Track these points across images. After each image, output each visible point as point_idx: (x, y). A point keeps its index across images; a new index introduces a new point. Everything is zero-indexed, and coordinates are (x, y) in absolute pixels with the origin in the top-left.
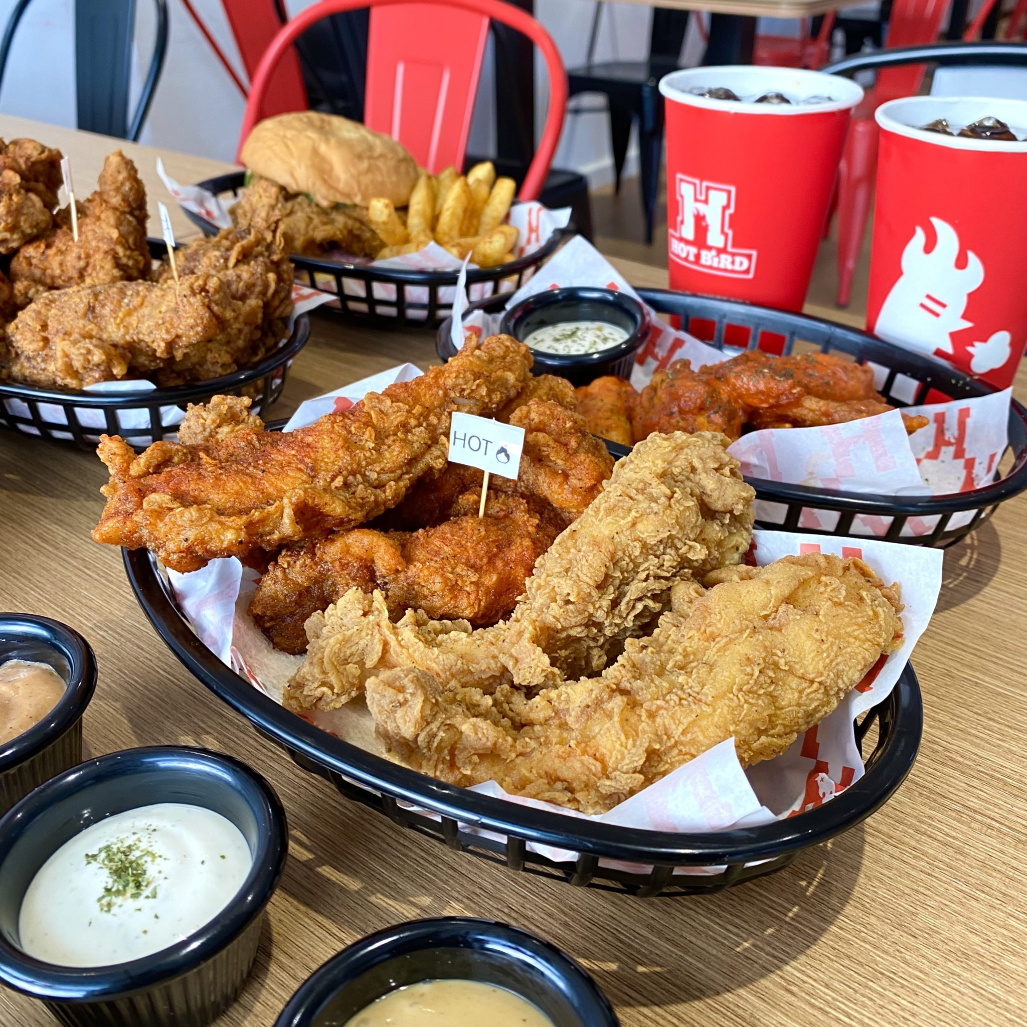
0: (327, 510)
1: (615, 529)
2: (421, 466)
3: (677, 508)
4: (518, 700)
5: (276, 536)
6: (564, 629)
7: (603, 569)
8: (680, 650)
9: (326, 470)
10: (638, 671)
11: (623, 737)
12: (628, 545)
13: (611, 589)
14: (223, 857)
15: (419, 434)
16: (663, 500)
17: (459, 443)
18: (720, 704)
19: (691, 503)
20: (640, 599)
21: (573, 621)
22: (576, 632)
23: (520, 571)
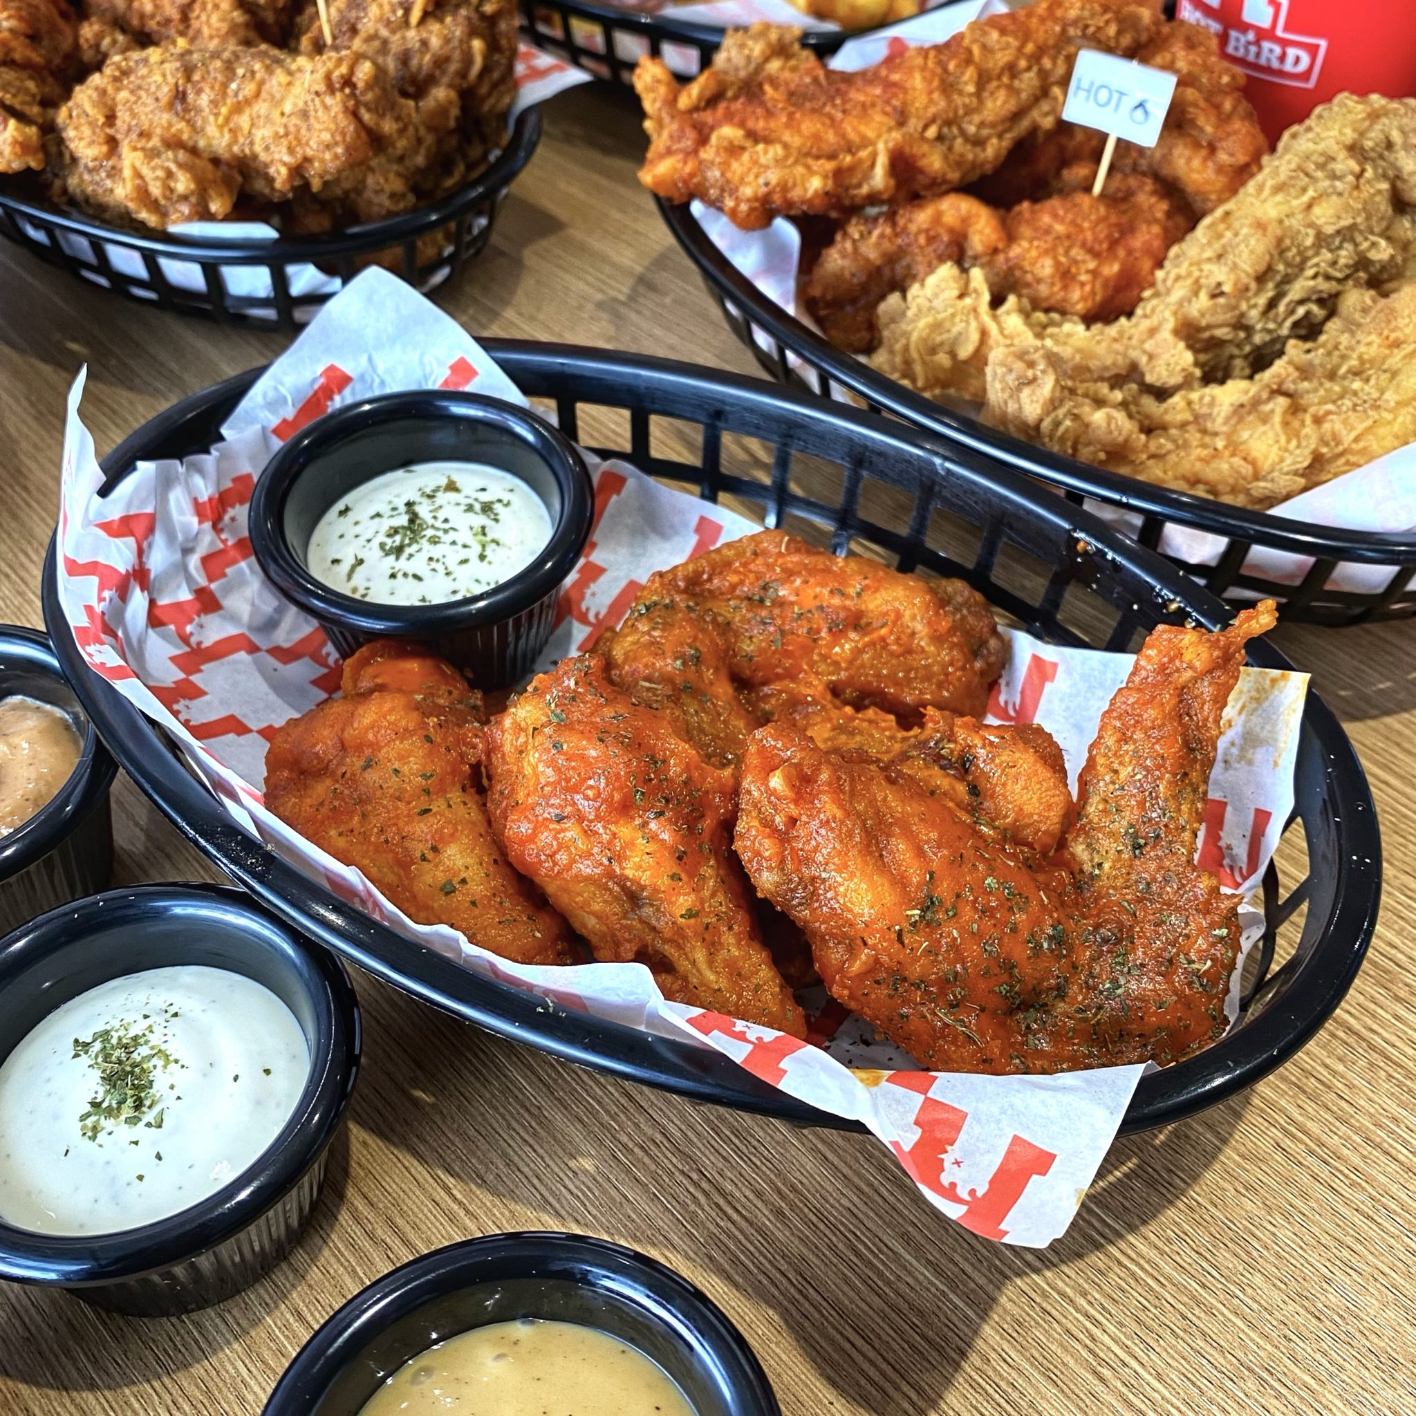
0: (923, 163)
1: (1285, 209)
2: (1025, 124)
3: (1368, 189)
4: (1149, 403)
5: (865, 190)
6: (1209, 327)
7: (1267, 257)
8: (1355, 355)
9: (918, 118)
10: (1305, 372)
11: (1283, 439)
12: (1299, 232)
13: (1270, 285)
14: (267, 1072)
15: (1028, 81)
16: (1350, 178)
17: (1082, 94)
18: (1403, 411)
19: (1384, 186)
20: (1301, 302)
21: (1220, 318)
22: (1222, 333)
23: (1147, 264)
